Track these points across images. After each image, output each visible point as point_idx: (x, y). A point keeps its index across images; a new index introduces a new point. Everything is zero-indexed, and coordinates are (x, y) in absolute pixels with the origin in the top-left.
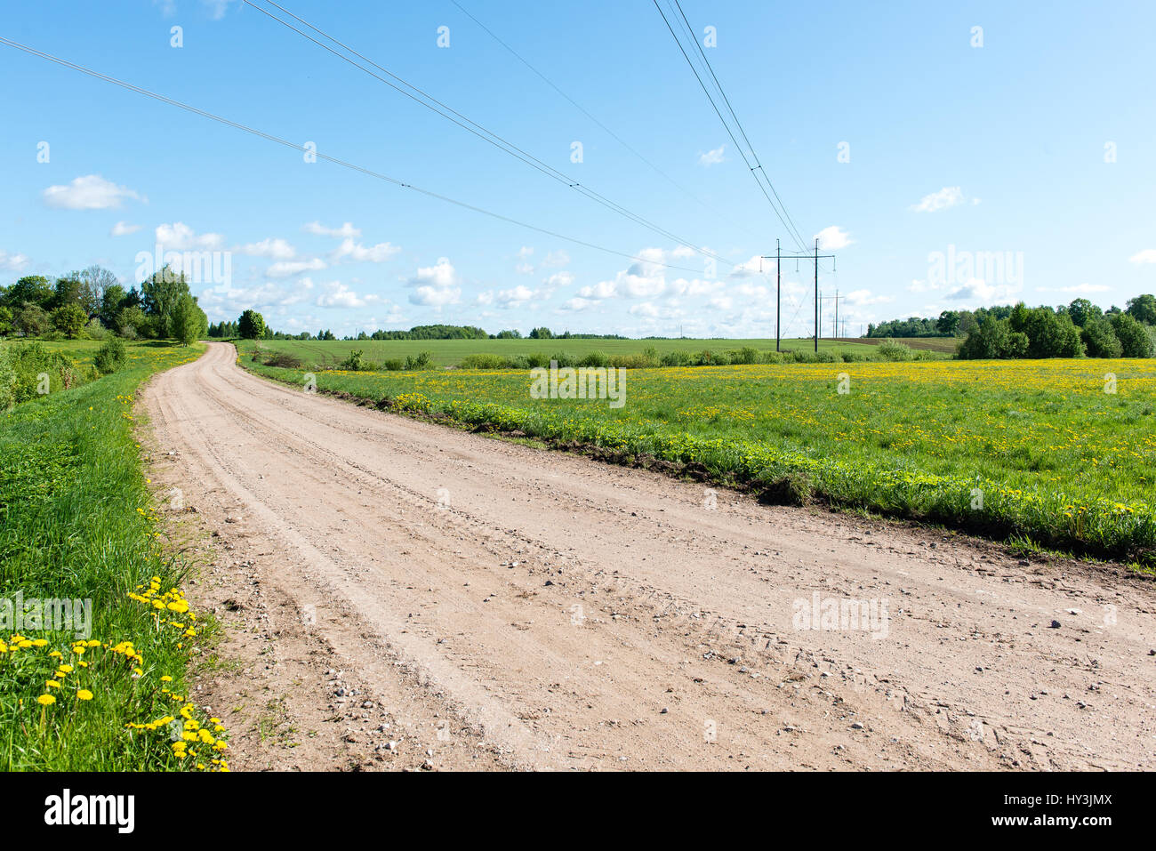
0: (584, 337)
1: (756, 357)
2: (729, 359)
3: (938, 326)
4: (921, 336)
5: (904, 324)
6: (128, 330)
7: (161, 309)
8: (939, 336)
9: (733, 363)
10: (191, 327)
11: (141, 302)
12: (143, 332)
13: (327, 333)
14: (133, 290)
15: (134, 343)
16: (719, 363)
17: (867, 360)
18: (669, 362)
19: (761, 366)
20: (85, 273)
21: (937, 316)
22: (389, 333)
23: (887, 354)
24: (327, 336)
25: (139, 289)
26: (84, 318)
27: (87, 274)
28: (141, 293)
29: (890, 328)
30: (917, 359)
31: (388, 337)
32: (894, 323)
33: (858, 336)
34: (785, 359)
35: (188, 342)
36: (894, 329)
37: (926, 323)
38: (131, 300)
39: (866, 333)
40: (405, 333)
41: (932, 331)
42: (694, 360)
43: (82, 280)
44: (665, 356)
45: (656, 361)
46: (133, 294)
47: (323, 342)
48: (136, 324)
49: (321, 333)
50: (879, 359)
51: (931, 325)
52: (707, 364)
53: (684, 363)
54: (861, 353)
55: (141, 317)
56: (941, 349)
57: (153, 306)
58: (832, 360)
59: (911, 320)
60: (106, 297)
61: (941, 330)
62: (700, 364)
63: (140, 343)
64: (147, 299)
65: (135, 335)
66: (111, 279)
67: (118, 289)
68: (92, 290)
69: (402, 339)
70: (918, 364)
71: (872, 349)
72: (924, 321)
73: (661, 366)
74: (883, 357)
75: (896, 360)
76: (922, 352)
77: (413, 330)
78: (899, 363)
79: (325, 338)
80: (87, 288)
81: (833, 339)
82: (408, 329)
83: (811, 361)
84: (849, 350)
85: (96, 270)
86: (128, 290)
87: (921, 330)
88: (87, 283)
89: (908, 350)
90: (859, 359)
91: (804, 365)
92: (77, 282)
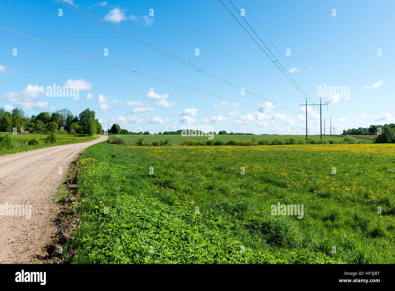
0: (239, 134)
1: (295, 142)
2: (284, 142)
3: (369, 130)
4: (363, 134)
5: (357, 130)
6: (72, 130)
7: (85, 123)
8: (370, 134)
9: (286, 144)
10: (93, 130)
11: (79, 121)
12: (78, 131)
13: (147, 132)
14: (76, 117)
15: (74, 135)
16: (280, 144)
17: (339, 143)
18: (261, 143)
19: (296, 145)
20: (61, 111)
21: (369, 127)
22: (169, 132)
23: (347, 141)
24: (147, 133)
25: (78, 116)
26: (57, 126)
27: (62, 111)
28: (79, 118)
29: (351, 131)
30: (359, 143)
31: (168, 133)
32: (353, 130)
33: (339, 134)
34: (307, 142)
35: (91, 135)
36: (353, 132)
37: (365, 130)
38: (76, 120)
39: (343, 133)
40: (175, 132)
41: (368, 133)
42: (271, 143)
43: (60, 113)
44: (260, 141)
45: (256, 143)
46: (76, 118)
47: (146, 135)
48: (76, 128)
49: (145, 132)
50: (344, 143)
51: (367, 130)
52: (276, 144)
53: (267, 144)
54: (337, 140)
55: (77, 126)
56: (370, 139)
57: (82, 122)
58: (325, 143)
59: (359, 128)
60: (68, 119)
61: (370, 132)
62: (273, 144)
63: (76, 135)
64: (81, 120)
65: (75, 132)
66: (70, 113)
67: (72, 116)
68: (63, 117)
69: (174, 134)
70: (359, 145)
71: (342, 139)
72: (365, 129)
73: (258, 145)
74: (345, 142)
75: (350, 143)
76: (361, 140)
77: (178, 131)
78: (351, 145)
79: (147, 134)
80: (62, 116)
81: (329, 135)
82: (176, 131)
83: (317, 143)
84: (332, 139)
85: (65, 110)
86: (74, 117)
87: (364, 132)
88: (61, 114)
89: (355, 139)
90: (336, 143)
91: (313, 145)
92: (59, 114)
